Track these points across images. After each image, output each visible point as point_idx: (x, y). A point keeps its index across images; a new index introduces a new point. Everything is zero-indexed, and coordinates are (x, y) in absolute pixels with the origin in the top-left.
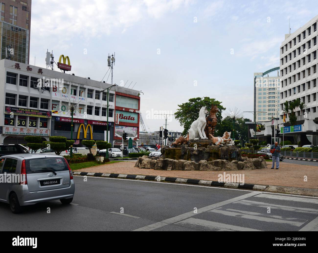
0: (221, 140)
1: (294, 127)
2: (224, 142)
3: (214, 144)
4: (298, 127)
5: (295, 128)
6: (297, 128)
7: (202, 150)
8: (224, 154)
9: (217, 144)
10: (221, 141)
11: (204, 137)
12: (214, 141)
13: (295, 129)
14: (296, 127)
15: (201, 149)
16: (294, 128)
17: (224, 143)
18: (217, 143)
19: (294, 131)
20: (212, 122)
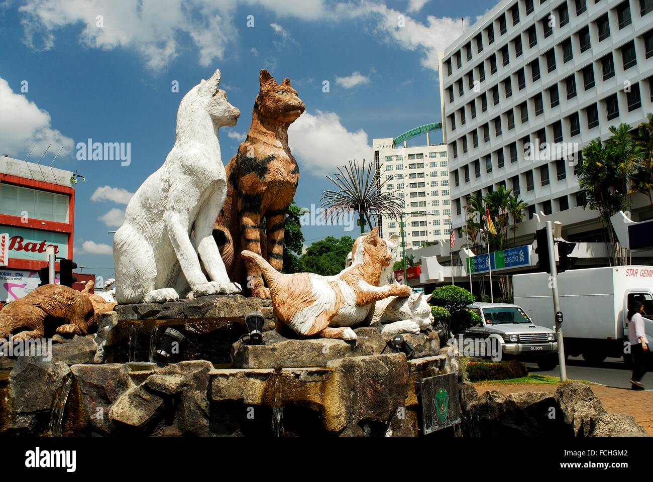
0: (333, 296)
1: (504, 255)
2: (359, 305)
3: (287, 330)
4: (516, 253)
5: (508, 257)
6: (516, 255)
7: (183, 385)
8: (370, 414)
9: (304, 329)
10: (340, 300)
11: (209, 279)
12: (283, 303)
13: (510, 260)
14: (510, 254)
15: (173, 381)
16: (506, 257)
17: (363, 314)
18: (306, 321)
19: (507, 265)
20: (268, 178)
